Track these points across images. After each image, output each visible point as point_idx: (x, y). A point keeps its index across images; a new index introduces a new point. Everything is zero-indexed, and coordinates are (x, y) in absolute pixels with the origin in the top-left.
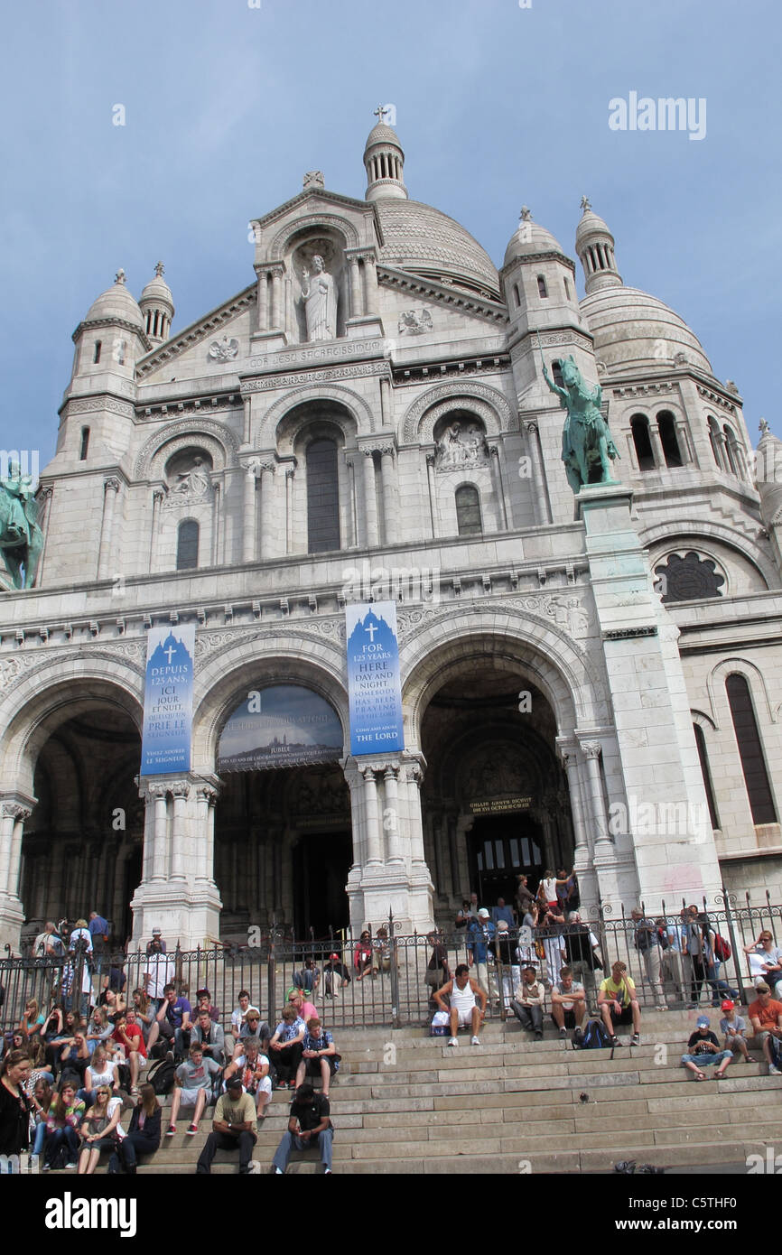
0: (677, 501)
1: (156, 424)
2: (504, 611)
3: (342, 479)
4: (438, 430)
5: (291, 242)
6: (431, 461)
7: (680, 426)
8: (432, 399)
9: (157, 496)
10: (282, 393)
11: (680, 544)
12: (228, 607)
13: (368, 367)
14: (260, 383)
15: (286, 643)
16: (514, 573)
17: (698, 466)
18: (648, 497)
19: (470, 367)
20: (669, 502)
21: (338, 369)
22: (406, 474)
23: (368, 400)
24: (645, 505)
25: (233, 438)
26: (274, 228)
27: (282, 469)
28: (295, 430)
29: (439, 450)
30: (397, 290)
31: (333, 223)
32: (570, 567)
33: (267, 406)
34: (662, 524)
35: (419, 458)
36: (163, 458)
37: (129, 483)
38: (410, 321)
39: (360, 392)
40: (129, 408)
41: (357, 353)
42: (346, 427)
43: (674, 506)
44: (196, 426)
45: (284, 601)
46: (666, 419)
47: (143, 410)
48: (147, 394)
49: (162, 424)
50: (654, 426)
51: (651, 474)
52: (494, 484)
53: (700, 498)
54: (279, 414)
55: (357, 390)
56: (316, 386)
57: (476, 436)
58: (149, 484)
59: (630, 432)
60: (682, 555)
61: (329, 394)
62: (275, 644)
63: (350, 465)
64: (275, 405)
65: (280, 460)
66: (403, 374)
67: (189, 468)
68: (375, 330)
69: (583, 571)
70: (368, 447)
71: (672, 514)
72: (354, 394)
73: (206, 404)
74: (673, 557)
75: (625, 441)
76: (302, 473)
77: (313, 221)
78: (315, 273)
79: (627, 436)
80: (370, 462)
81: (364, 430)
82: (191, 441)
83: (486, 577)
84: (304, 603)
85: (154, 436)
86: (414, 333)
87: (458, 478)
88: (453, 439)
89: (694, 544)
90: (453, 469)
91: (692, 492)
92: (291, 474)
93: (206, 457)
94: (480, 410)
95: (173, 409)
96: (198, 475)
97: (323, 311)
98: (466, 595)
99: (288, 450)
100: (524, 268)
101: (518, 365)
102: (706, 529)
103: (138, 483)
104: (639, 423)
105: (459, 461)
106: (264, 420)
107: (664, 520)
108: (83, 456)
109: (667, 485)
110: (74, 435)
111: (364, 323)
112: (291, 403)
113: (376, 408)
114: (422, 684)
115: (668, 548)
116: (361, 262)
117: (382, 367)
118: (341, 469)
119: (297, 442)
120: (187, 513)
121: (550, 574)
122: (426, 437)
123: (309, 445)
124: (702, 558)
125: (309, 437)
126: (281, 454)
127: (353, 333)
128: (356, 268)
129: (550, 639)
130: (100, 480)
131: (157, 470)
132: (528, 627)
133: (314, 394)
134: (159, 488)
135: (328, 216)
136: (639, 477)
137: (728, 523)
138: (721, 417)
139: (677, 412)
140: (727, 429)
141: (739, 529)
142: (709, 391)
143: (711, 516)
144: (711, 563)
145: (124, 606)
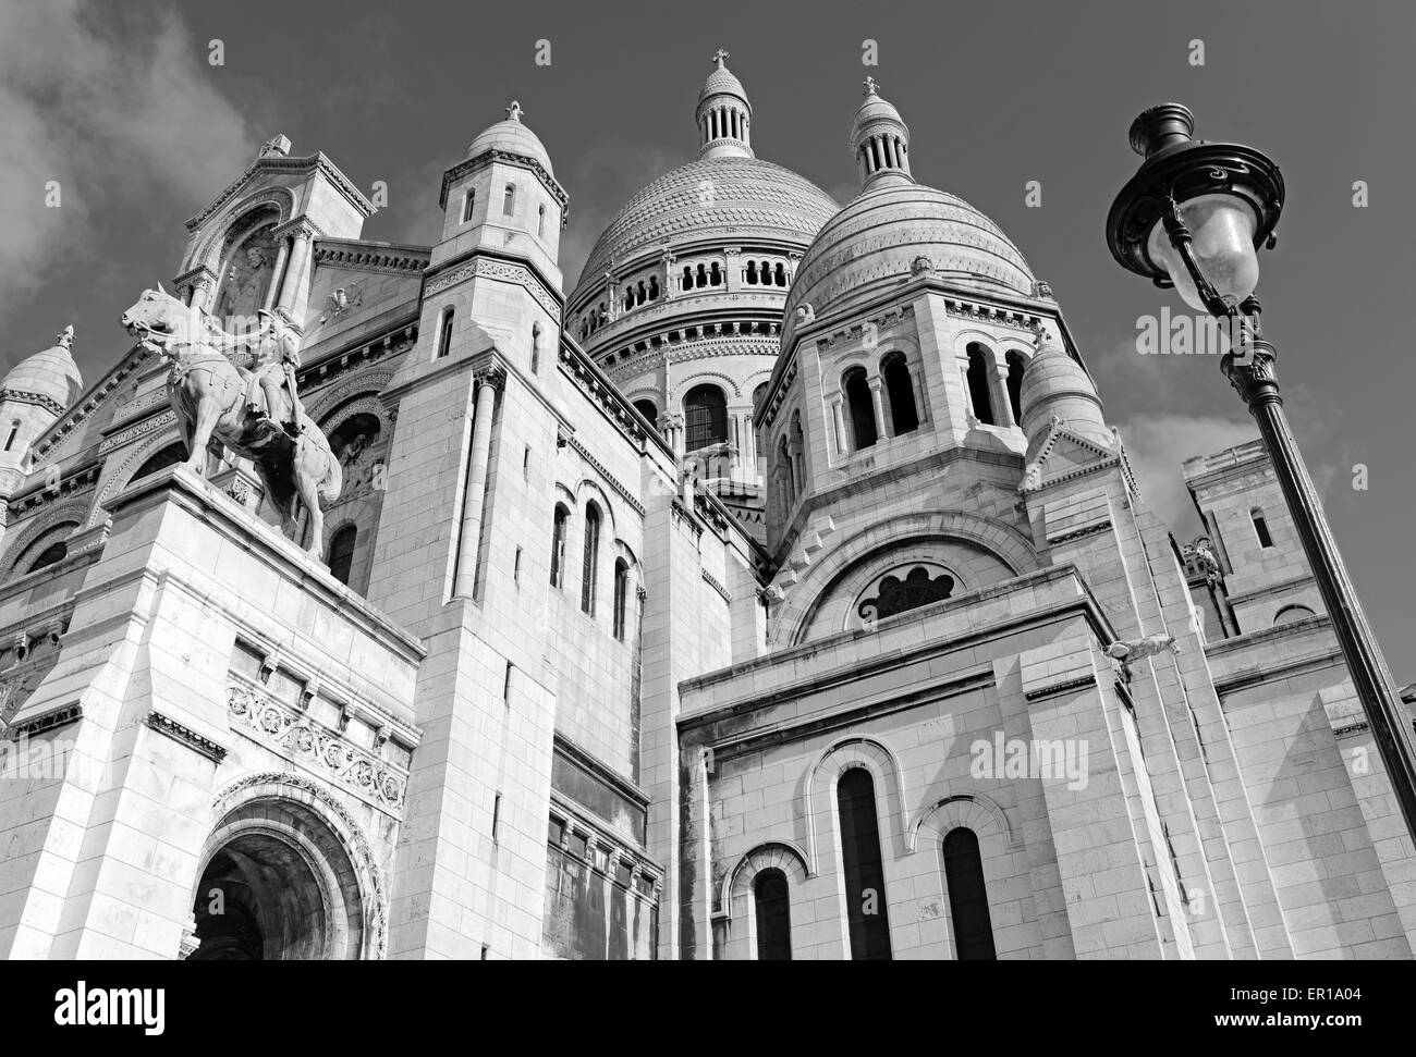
0: (891, 489)
7: (912, 370)
11: (898, 557)
17: (935, 426)
18: (848, 493)
20: (880, 493)
24: (843, 505)
34: (867, 532)
43: (891, 498)
46: (895, 367)
50: (875, 376)
53: (926, 477)
59: (840, 395)
60: (902, 574)
71: (884, 512)
74: (887, 581)
79: (833, 405)
89: (917, 553)
91: (916, 468)
102: (938, 525)
104: (855, 381)
107: (867, 525)
109: (880, 466)
115: (878, 567)
124: (933, 573)
136: (846, 462)
137: (969, 506)
138: (1001, 340)
139: (908, 350)
140: (1014, 358)
141: (990, 511)
142: (961, 302)
143: (947, 501)
144: (948, 581)
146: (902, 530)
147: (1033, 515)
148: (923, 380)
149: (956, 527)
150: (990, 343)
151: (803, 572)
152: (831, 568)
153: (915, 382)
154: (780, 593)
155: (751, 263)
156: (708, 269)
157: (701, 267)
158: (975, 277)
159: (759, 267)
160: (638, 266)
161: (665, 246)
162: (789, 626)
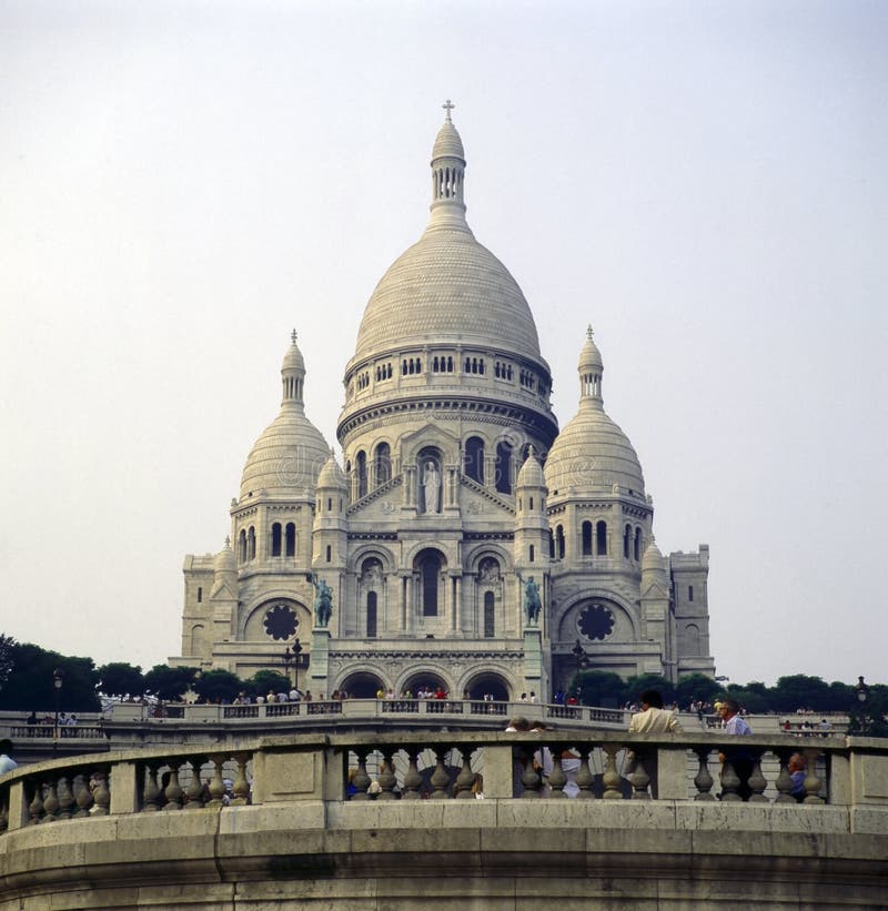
0: (597, 577)
1: (357, 544)
2: (497, 665)
3: (439, 585)
4: (480, 567)
5: (419, 454)
6: (476, 580)
7: (608, 531)
8: (480, 550)
9: (359, 580)
10: (416, 542)
11: (596, 602)
12: (412, 654)
13: (453, 534)
14: (406, 535)
15: (430, 668)
16: (502, 653)
17: (611, 558)
18: (583, 573)
19: (497, 537)
20: (594, 577)
21: (441, 534)
22: (466, 586)
23: (453, 552)
24: (581, 577)
25: (394, 559)
26: (411, 445)
27: (415, 576)
28: (420, 559)
29: (480, 574)
30: (468, 487)
31: (440, 446)
32: (519, 654)
33: (410, 548)
34: (589, 590)
35: (472, 579)
36: (360, 562)
38: (473, 507)
39: (450, 546)
40: (345, 536)
41: (449, 526)
42: (442, 560)
43: (596, 580)
44: (376, 548)
45: (431, 654)
46: (602, 526)
47: (351, 537)
48: (352, 528)
49: (360, 545)
50: (594, 528)
51: (588, 559)
52: (501, 593)
54: (414, 552)
56: (432, 541)
58: (355, 574)
59: (581, 531)
60: (596, 607)
61: (437, 546)
62: (427, 668)
63: (443, 579)
64: (414, 548)
65: (414, 573)
66: (469, 536)
67: (371, 567)
68: (457, 513)
69: (522, 655)
70: (451, 573)
71: (594, 585)
72: (447, 547)
73: (381, 538)
74: (591, 608)
75: (577, 537)
76: (422, 579)
77: (431, 444)
78: (429, 471)
79: (579, 534)
80: (452, 580)
81: (450, 565)
82: (373, 555)
83: (493, 654)
84: (437, 655)
85: (357, 550)
87: (485, 589)
88: (486, 569)
89: (602, 602)
90: (485, 584)
91: (606, 573)
92: (418, 580)
93: (379, 563)
94: (499, 559)
95: (365, 538)
96: (376, 570)
97: (432, 495)
98: (487, 659)
100: (525, 492)
101: (516, 542)
102: (610, 595)
103: (350, 573)
104: (587, 526)
105: (488, 581)
106: (409, 553)
107: (590, 587)
108: (329, 560)
109: (594, 567)
110: (323, 549)
111: (453, 509)
112: (420, 548)
113: (456, 556)
115: (589, 603)
116: (452, 473)
117: (460, 536)
118: (439, 579)
119: (420, 564)
120: (371, 589)
121: (513, 655)
122: (476, 570)
123: (426, 567)
124: (606, 610)
125: (425, 562)
127: (445, 514)
128: (449, 476)
129: (510, 675)
130: (338, 574)
131: (359, 568)
132: (504, 671)
133: (430, 545)
134: (359, 576)
135: (438, 442)
136: (581, 560)
137: (621, 593)
138: (635, 523)
139: (608, 524)
140: (638, 530)
141: (626, 597)
142: (630, 508)
143: (614, 588)
144: (609, 613)
145: (378, 649)
146: (600, 593)
147: (643, 607)
148: (611, 538)
149: (616, 599)
150: (632, 525)
151: (566, 597)
152: (575, 598)
153: (608, 537)
154: (558, 602)
155: (498, 363)
156: (478, 362)
157: (475, 360)
158: (631, 492)
159: (501, 366)
160: (443, 348)
161: (460, 342)
162: (560, 614)
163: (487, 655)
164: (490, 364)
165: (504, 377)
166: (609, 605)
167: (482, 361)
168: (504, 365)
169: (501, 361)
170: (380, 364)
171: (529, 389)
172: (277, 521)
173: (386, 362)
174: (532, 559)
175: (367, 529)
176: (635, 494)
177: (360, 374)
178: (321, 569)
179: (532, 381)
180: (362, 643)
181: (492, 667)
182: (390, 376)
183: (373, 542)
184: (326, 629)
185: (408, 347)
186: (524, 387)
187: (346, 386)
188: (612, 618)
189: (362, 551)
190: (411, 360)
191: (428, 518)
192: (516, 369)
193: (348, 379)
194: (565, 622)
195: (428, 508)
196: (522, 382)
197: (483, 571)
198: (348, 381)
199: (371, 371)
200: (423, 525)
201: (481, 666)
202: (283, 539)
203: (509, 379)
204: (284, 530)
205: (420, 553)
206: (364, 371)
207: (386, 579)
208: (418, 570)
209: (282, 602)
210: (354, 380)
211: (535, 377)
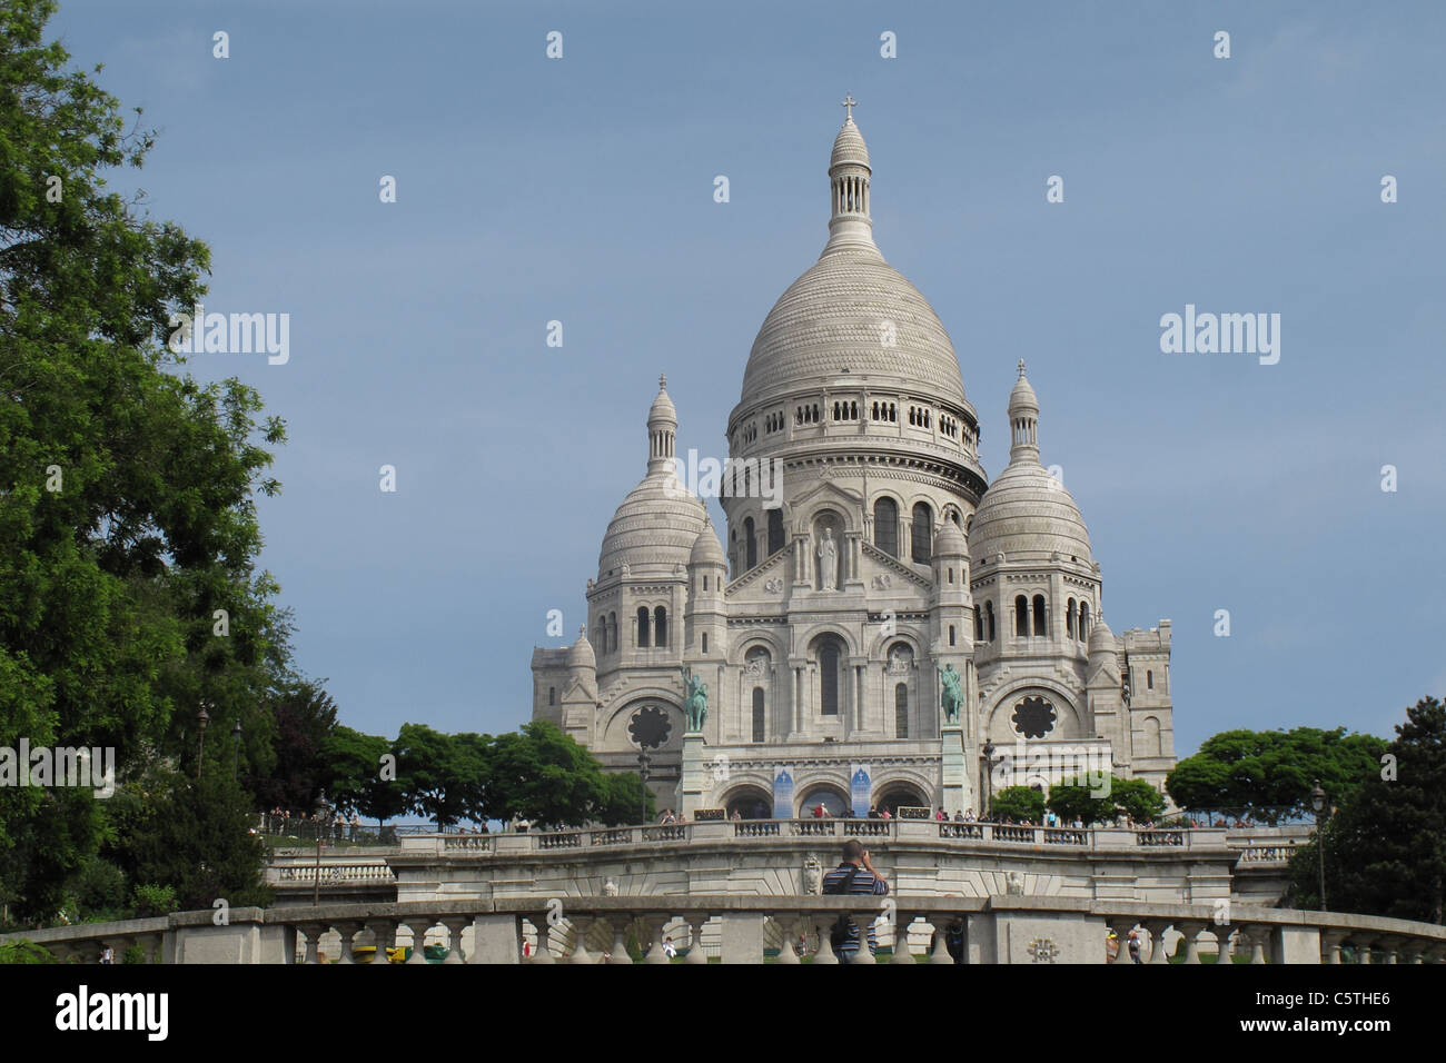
0: (1034, 663)
1: (739, 630)
2: (910, 772)
3: (839, 676)
4: (889, 653)
5: (812, 518)
6: (884, 669)
7: (1047, 607)
8: (888, 634)
9: (741, 673)
10: (810, 625)
11: (1033, 692)
12: (806, 761)
13: (856, 615)
14: (799, 617)
15: (828, 777)
16: (914, 758)
17: (1053, 639)
18: (1017, 659)
19: (910, 617)
20: (1030, 663)
21: (840, 615)
22: (872, 678)
23: (856, 636)
24: (1014, 664)
25: (784, 648)
27: (809, 667)
28: (816, 645)
29: (889, 663)
30: (873, 557)
31: (838, 509)
32: (936, 757)
33: (803, 632)
34: (1023, 678)
35: (880, 668)
36: (743, 651)
37: (727, 665)
38: (879, 582)
39: (851, 630)
40: (725, 620)
41: (849, 605)
42: (842, 647)
43: (1033, 666)
44: (762, 634)
45: (828, 760)
46: (1039, 600)
47: (733, 621)
48: (734, 611)
49: (742, 631)
50: (1030, 607)
51: (1023, 641)
52: (915, 686)
53: (1049, 662)
54: (809, 638)
55: (849, 627)
56: (829, 624)
57: (910, 655)
58: (737, 666)
59: (1014, 609)
60: (1033, 699)
61: (835, 629)
62: (824, 777)
63: (844, 670)
64: (807, 633)
65: (808, 663)
66: (873, 619)
67: (756, 656)
68: (859, 590)
69: (940, 759)
70: (854, 663)
71: (1030, 672)
72: (848, 631)
73: (767, 621)
74: (1027, 700)
75: (1008, 615)
76: (819, 670)
77: (826, 506)
78: (826, 539)
79: (1012, 612)
80: (855, 671)
81: (852, 653)
82: (760, 643)
83: (904, 758)
84: (836, 762)
85: (738, 637)
86: (880, 589)
87: (898, 680)
88: (897, 656)
89: (1041, 692)
90: (895, 674)
91: (1045, 658)
92: (813, 671)
93: (768, 653)
94: (911, 643)
95: (749, 622)
96: (762, 661)
97: (831, 567)
98: (897, 764)
99: (812, 658)
100: (942, 562)
101: (933, 621)
102: (1049, 684)
103: (732, 666)
104: (1021, 601)
105: (899, 670)
106: (801, 640)
107: (1024, 675)
108: (705, 651)
109: (1031, 651)
110: (698, 637)
111: (854, 585)
112: (815, 632)
113: (859, 641)
114: (878, 796)
115: (1025, 693)
116: (853, 539)
117: (863, 614)
118: (839, 671)
120: (756, 684)
121: (928, 759)
122: (883, 657)
123: (823, 652)
124: (1045, 702)
125: (822, 649)
126: (809, 659)
127: (850, 591)
128: (851, 544)
129: (925, 784)
130: (716, 666)
131: (741, 659)
132: (918, 779)
133: (828, 628)
134: (742, 668)
135: (836, 503)
136: (1015, 643)
137: (1064, 681)
138: (1080, 595)
139: (1046, 597)
140: (1083, 604)
141: (1070, 686)
142: (1074, 578)
143: (1056, 676)
144: (1050, 706)
145: (763, 756)
146: (1038, 682)
147: (1090, 698)
148: (1051, 615)
149: (1058, 688)
150: (1075, 598)
151: (997, 687)
152: (1007, 689)
153: (1047, 614)
154: (987, 694)
155: (912, 408)
156: (888, 407)
157: (884, 404)
158: (1074, 559)
159: (916, 411)
160: (844, 391)
161: (864, 383)
162: (989, 708)
163: (897, 760)
164: (903, 408)
165: (920, 424)
166: (1048, 695)
167: (892, 405)
168: (920, 410)
169: (917, 405)
170: (769, 412)
171: (951, 438)
172: (643, 604)
173: (776, 410)
174: (952, 643)
175: (752, 611)
176: (1079, 561)
177: (745, 425)
178: (696, 662)
179: (954, 428)
180: (744, 750)
181: (903, 775)
182: (782, 427)
183: (756, 627)
184: (701, 735)
185: (803, 392)
186: (945, 436)
187: (730, 440)
188: (1053, 711)
189: (745, 637)
190: (807, 407)
191: (825, 596)
192: (936, 415)
193: (731, 433)
194: (995, 717)
195: (825, 584)
196: (942, 430)
197: (893, 658)
198: (733, 434)
199: (760, 421)
200: (819, 605)
201: (892, 774)
202: (653, 627)
203: (927, 426)
204: (652, 614)
205: (815, 639)
206: (750, 422)
207: (774, 672)
208: (813, 658)
209: (650, 702)
210: (739, 433)
211: (960, 425)
